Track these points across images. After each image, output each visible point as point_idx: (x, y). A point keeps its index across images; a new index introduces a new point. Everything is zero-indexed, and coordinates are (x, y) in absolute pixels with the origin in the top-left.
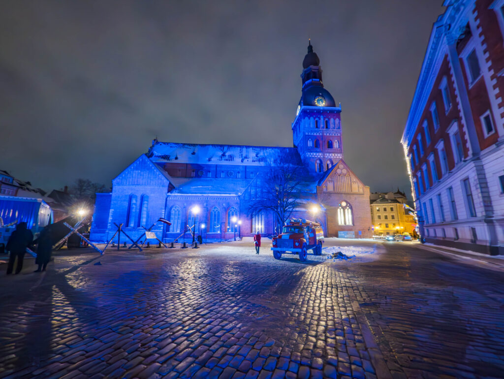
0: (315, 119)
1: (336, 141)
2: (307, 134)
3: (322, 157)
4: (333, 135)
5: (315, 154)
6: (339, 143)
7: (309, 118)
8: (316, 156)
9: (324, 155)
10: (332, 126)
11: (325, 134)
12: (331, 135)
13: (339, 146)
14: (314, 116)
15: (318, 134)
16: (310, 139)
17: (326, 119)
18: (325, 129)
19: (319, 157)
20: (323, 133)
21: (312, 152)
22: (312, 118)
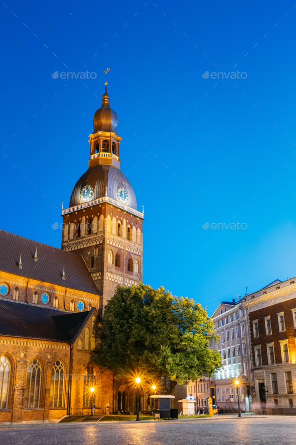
0: (117, 221)
1: (136, 261)
2: (108, 242)
3: (122, 283)
4: (135, 252)
5: (115, 277)
6: (139, 266)
7: (112, 220)
8: (116, 281)
9: (124, 280)
10: (133, 238)
11: (127, 249)
12: (132, 251)
13: (139, 270)
14: (117, 217)
15: (120, 247)
16: (111, 252)
17: (129, 226)
18: (127, 241)
19: (119, 282)
20: (125, 247)
21: (112, 273)
22: (114, 219)
